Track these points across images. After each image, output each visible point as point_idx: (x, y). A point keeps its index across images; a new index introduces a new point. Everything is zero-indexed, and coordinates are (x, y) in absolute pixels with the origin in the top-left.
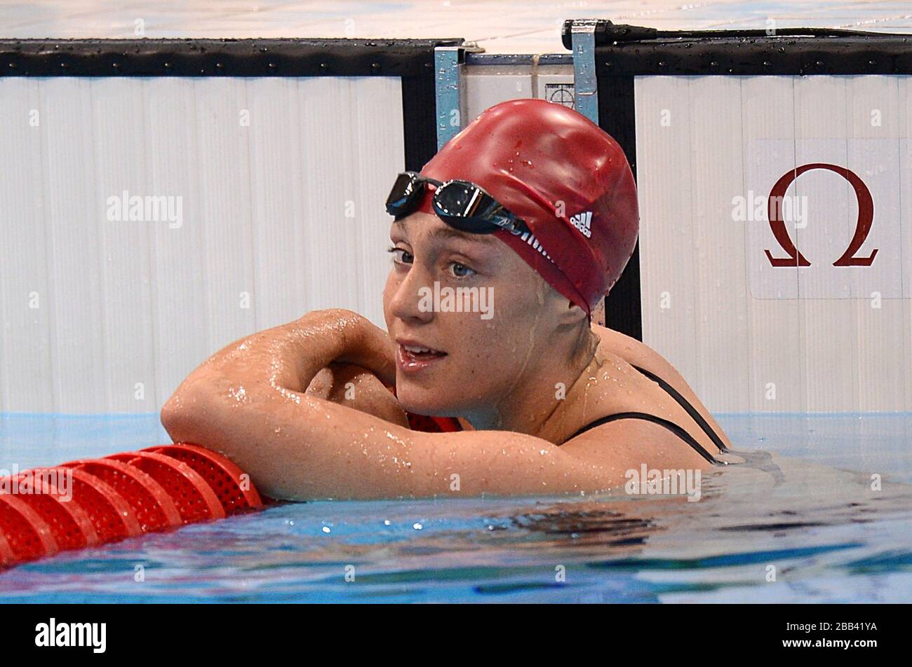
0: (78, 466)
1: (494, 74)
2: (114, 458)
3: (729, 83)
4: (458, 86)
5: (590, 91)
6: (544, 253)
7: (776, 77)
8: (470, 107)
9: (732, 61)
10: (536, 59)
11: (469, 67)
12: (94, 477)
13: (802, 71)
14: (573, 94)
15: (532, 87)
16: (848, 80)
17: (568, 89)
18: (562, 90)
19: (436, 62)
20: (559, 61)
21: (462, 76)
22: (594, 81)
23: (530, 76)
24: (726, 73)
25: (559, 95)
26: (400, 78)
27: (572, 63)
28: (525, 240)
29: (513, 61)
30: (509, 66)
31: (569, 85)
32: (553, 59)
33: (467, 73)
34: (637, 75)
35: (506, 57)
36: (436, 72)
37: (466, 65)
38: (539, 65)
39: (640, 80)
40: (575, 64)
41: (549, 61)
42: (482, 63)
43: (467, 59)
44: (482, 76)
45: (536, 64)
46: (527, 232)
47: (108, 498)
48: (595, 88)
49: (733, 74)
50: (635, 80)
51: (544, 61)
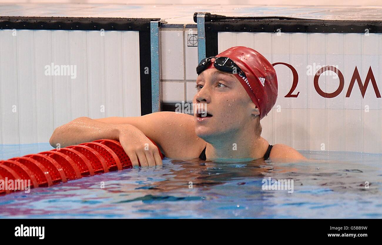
0: (31, 157)
1: (170, 31)
2: (41, 153)
3: (250, 35)
4: (159, 35)
5: (203, 37)
6: (249, 86)
7: (266, 33)
8: (162, 42)
9: (251, 27)
10: (185, 26)
11: (162, 28)
12: (36, 161)
13: (275, 31)
14: (197, 38)
15: (183, 35)
16: (291, 35)
17: (195, 36)
18: (193, 36)
19: (151, 26)
20: (192, 26)
21: (159, 31)
22: (204, 34)
23: (182, 31)
24: (249, 31)
25: (192, 38)
26: (139, 31)
27: (197, 27)
28: (244, 79)
29: (177, 26)
30: (175, 28)
31: (196, 35)
32: (190, 26)
33: (161, 30)
34: (219, 31)
35: (175, 25)
36: (151, 29)
37: (161, 27)
38: (186, 28)
39: (220, 34)
40: (198, 28)
41: (189, 26)
42: (166, 27)
43: (162, 25)
44: (166, 31)
45: (185, 27)
46: (245, 77)
47: (41, 168)
48: (204, 36)
49: (251, 32)
50: (218, 33)
51: (187, 27)
